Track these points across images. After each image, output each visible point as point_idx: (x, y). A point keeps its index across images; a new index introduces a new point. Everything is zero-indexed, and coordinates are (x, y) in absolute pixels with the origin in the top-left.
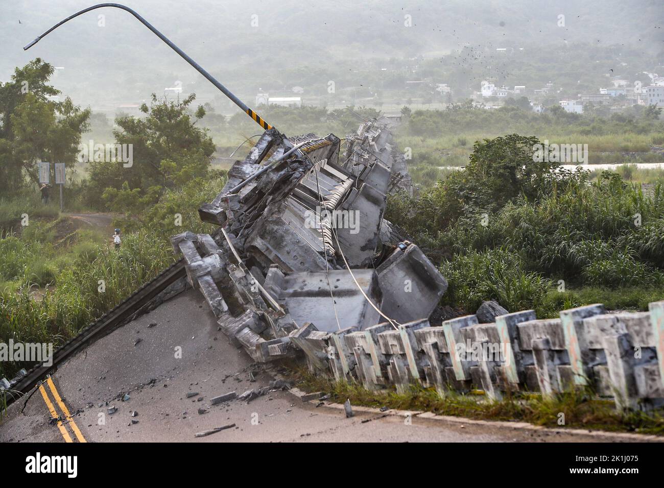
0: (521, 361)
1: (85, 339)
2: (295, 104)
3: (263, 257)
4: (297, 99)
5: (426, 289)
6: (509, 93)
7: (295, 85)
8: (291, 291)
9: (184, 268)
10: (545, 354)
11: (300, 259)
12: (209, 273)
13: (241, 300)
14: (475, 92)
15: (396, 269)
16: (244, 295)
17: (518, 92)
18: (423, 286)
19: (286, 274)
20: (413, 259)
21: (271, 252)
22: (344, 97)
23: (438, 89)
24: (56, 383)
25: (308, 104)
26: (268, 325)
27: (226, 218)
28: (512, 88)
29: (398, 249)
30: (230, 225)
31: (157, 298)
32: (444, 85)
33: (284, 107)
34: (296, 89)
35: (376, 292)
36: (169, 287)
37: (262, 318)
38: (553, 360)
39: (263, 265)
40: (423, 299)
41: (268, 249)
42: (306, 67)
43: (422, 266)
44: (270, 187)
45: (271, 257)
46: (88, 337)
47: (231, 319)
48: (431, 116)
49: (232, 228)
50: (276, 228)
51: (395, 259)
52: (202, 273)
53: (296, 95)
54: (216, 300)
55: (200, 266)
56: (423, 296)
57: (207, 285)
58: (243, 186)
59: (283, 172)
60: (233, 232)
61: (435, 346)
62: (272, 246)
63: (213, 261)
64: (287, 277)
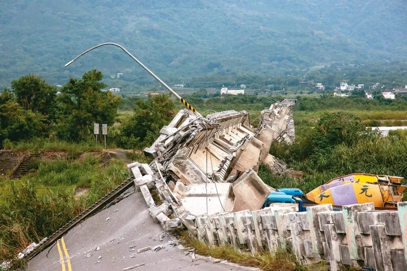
0: (263, 235)
1: (83, 217)
2: (241, 94)
3: (175, 176)
4: (242, 92)
5: (259, 194)
6: (355, 88)
7: (241, 84)
8: (187, 193)
9: (133, 182)
10: (271, 231)
11: (195, 177)
12: (146, 184)
13: (161, 198)
14: (337, 88)
15: (243, 183)
16: (162, 196)
17: (360, 87)
18: (257, 192)
19: (185, 185)
20: (252, 178)
21: (179, 173)
22: (267, 90)
23: (317, 86)
24: (65, 241)
25: (248, 93)
26: (173, 212)
27: (157, 155)
28: (357, 86)
29: (245, 173)
30: (159, 159)
31: (120, 197)
32: (320, 84)
33: (235, 95)
34: (242, 86)
35: (232, 195)
36: (127, 191)
37: (170, 208)
38: (274, 235)
39: (176, 180)
40: (257, 199)
41: (178, 172)
42: (248, 74)
43: (256, 181)
44: (180, 139)
45: (179, 176)
46: (84, 216)
47: (155, 208)
48: (311, 101)
49: (161, 161)
50: (182, 161)
51: (243, 178)
52: (142, 183)
53: (242, 89)
54: (149, 198)
55: (141, 180)
56: (257, 197)
57: (145, 190)
58: (167, 139)
59: (186, 132)
60: (160, 163)
61: (232, 225)
62: (180, 170)
63: (149, 178)
64: (186, 187)
